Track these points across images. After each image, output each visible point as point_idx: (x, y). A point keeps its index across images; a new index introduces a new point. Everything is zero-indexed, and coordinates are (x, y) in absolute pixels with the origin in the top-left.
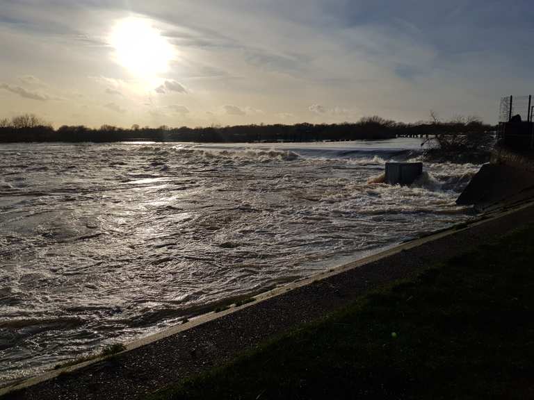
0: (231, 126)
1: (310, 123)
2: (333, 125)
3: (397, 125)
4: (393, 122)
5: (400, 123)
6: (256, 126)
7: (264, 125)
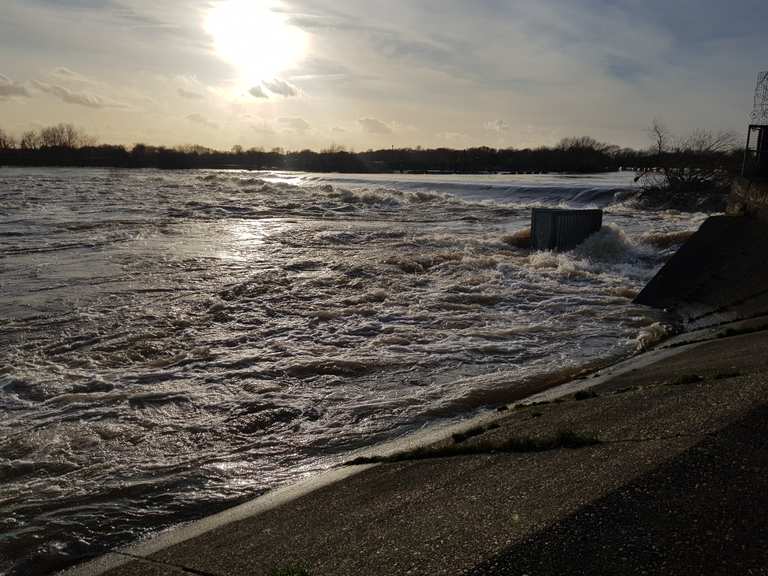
0: (374, 150)
1: (490, 147)
2: (526, 151)
3: (622, 152)
4: (617, 147)
5: (627, 149)
6: (410, 150)
7: (421, 149)
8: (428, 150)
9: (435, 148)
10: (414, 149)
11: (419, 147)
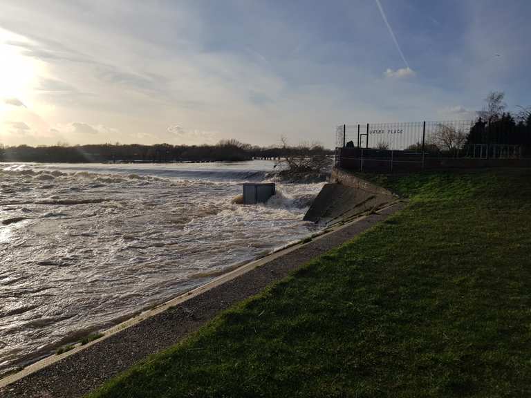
1: (170, 144)
2: (194, 146)
3: (253, 148)
4: (250, 145)
5: (256, 147)
6: (110, 145)
7: (119, 145)
8: (124, 145)
9: (129, 144)
10: (113, 144)
11: (118, 143)
